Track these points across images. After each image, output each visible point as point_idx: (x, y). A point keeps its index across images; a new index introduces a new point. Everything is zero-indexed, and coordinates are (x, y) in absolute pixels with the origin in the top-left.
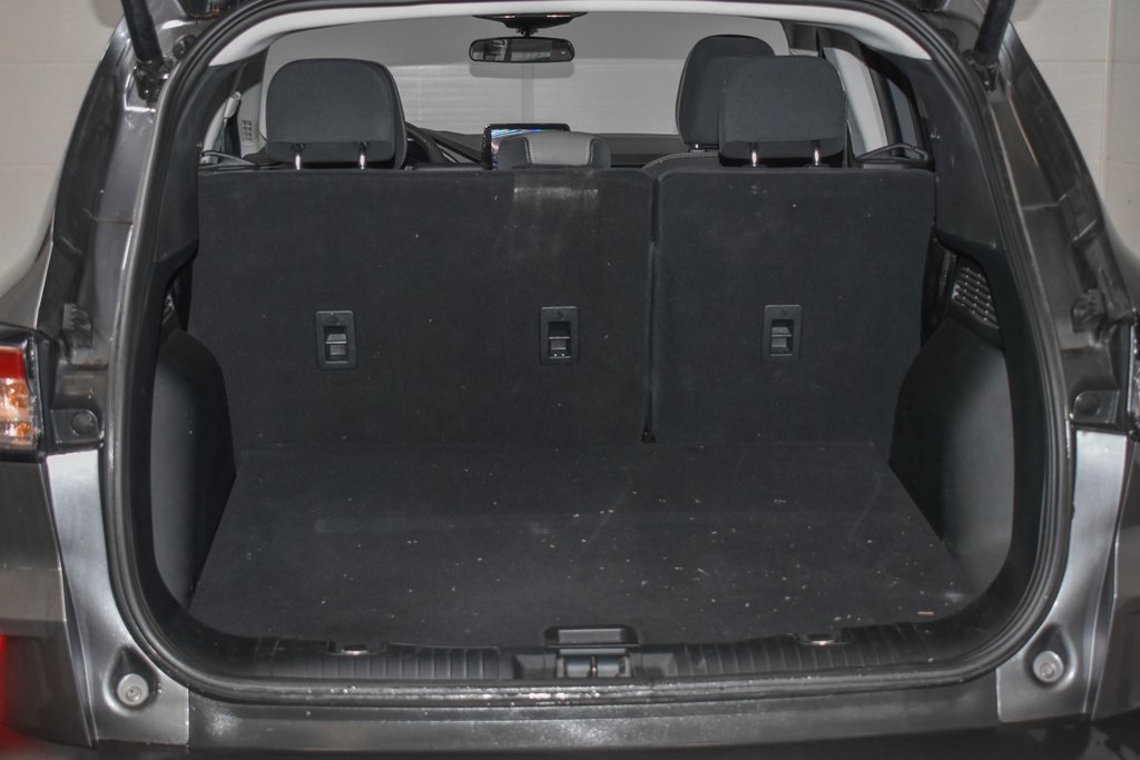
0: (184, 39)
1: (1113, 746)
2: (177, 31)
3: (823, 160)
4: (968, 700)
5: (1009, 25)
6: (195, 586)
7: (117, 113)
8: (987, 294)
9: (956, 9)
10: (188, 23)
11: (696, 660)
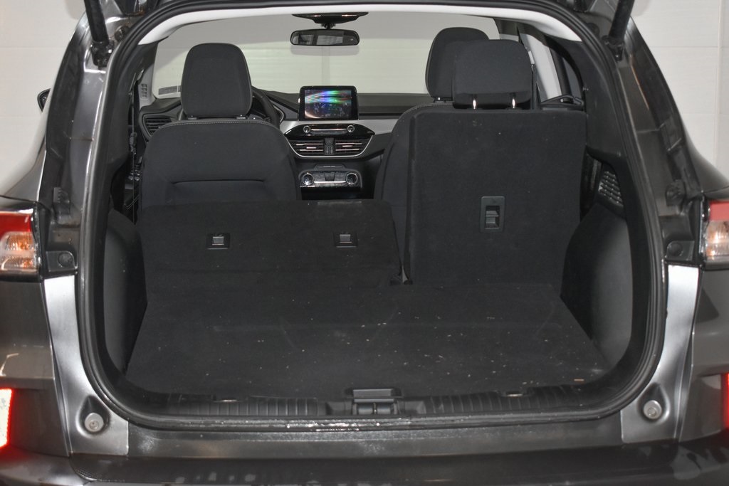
0: (121, 28)
1: (692, 458)
2: (117, 24)
3: (517, 105)
4: (604, 428)
5: (630, 20)
6: (127, 366)
7: (80, 73)
8: (618, 191)
9: (598, 11)
10: (125, 19)
11: (437, 404)
